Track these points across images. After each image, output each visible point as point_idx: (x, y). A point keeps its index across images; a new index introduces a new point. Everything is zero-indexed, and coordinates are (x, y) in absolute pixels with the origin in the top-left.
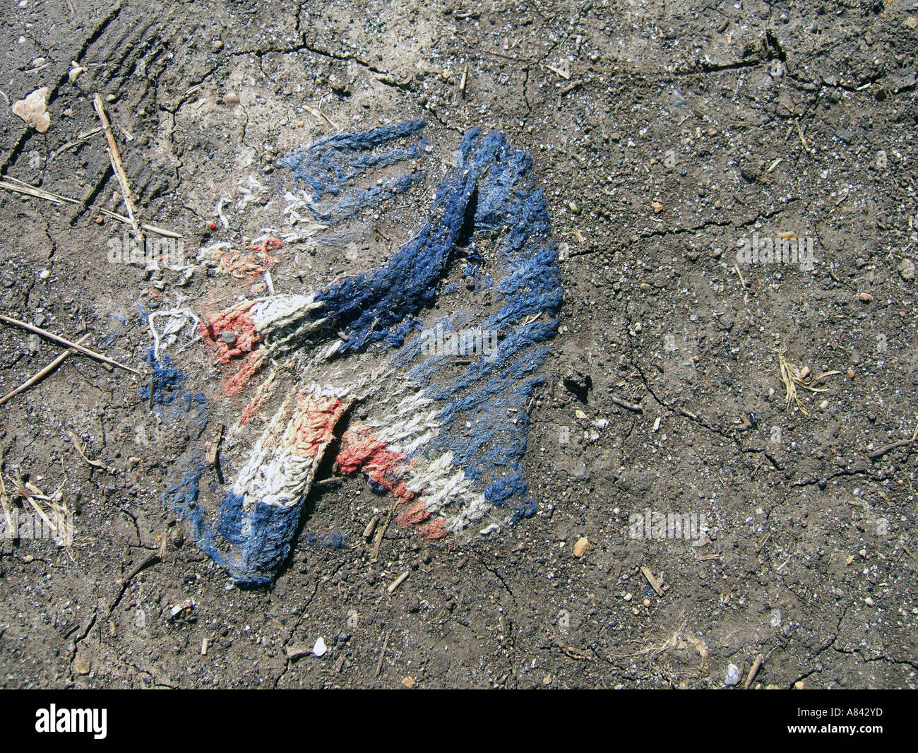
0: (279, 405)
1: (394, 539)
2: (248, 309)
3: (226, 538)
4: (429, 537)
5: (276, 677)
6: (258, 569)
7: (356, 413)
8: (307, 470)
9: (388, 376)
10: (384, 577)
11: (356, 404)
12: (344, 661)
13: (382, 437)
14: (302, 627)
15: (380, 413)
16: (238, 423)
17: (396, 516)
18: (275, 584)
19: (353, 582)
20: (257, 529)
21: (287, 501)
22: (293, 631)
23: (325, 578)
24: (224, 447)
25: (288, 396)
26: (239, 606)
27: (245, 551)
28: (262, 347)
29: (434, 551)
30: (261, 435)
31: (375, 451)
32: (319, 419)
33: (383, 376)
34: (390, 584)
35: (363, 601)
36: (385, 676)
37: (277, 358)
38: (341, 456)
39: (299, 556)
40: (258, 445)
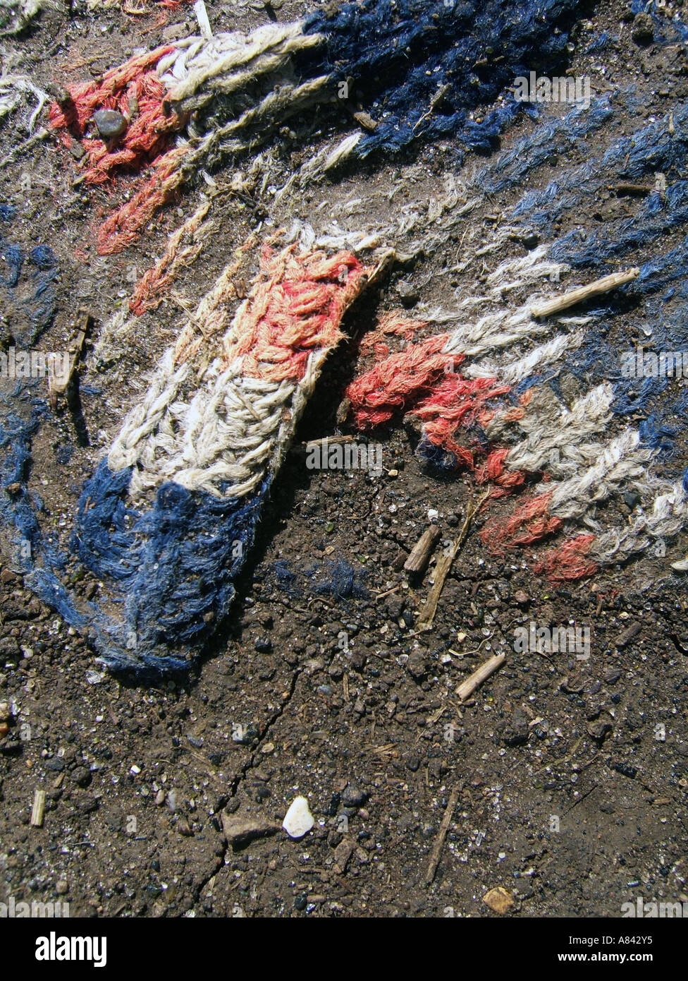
0: (218, 272)
1: (474, 580)
2: (152, 65)
3: (90, 568)
4: (557, 575)
5: (198, 879)
6: (161, 638)
7: (393, 292)
8: (279, 411)
9: (466, 215)
10: (448, 664)
11: (394, 269)
12: (353, 851)
13: (452, 344)
14: (258, 772)
15: (447, 294)
16: (123, 313)
17: (479, 527)
18: (198, 674)
19: (377, 675)
20: (161, 547)
21: (231, 483)
22: (237, 780)
23: (314, 664)
24: (91, 363)
25: (238, 253)
26: (116, 720)
27: (130, 597)
28: (182, 143)
29: (565, 609)
30: (174, 338)
31: (437, 375)
32: (310, 294)
33: (454, 213)
34: (460, 681)
35: (399, 717)
36: (447, 884)
37: (214, 171)
38: (360, 386)
39: (255, 612)
40: (167, 360)
